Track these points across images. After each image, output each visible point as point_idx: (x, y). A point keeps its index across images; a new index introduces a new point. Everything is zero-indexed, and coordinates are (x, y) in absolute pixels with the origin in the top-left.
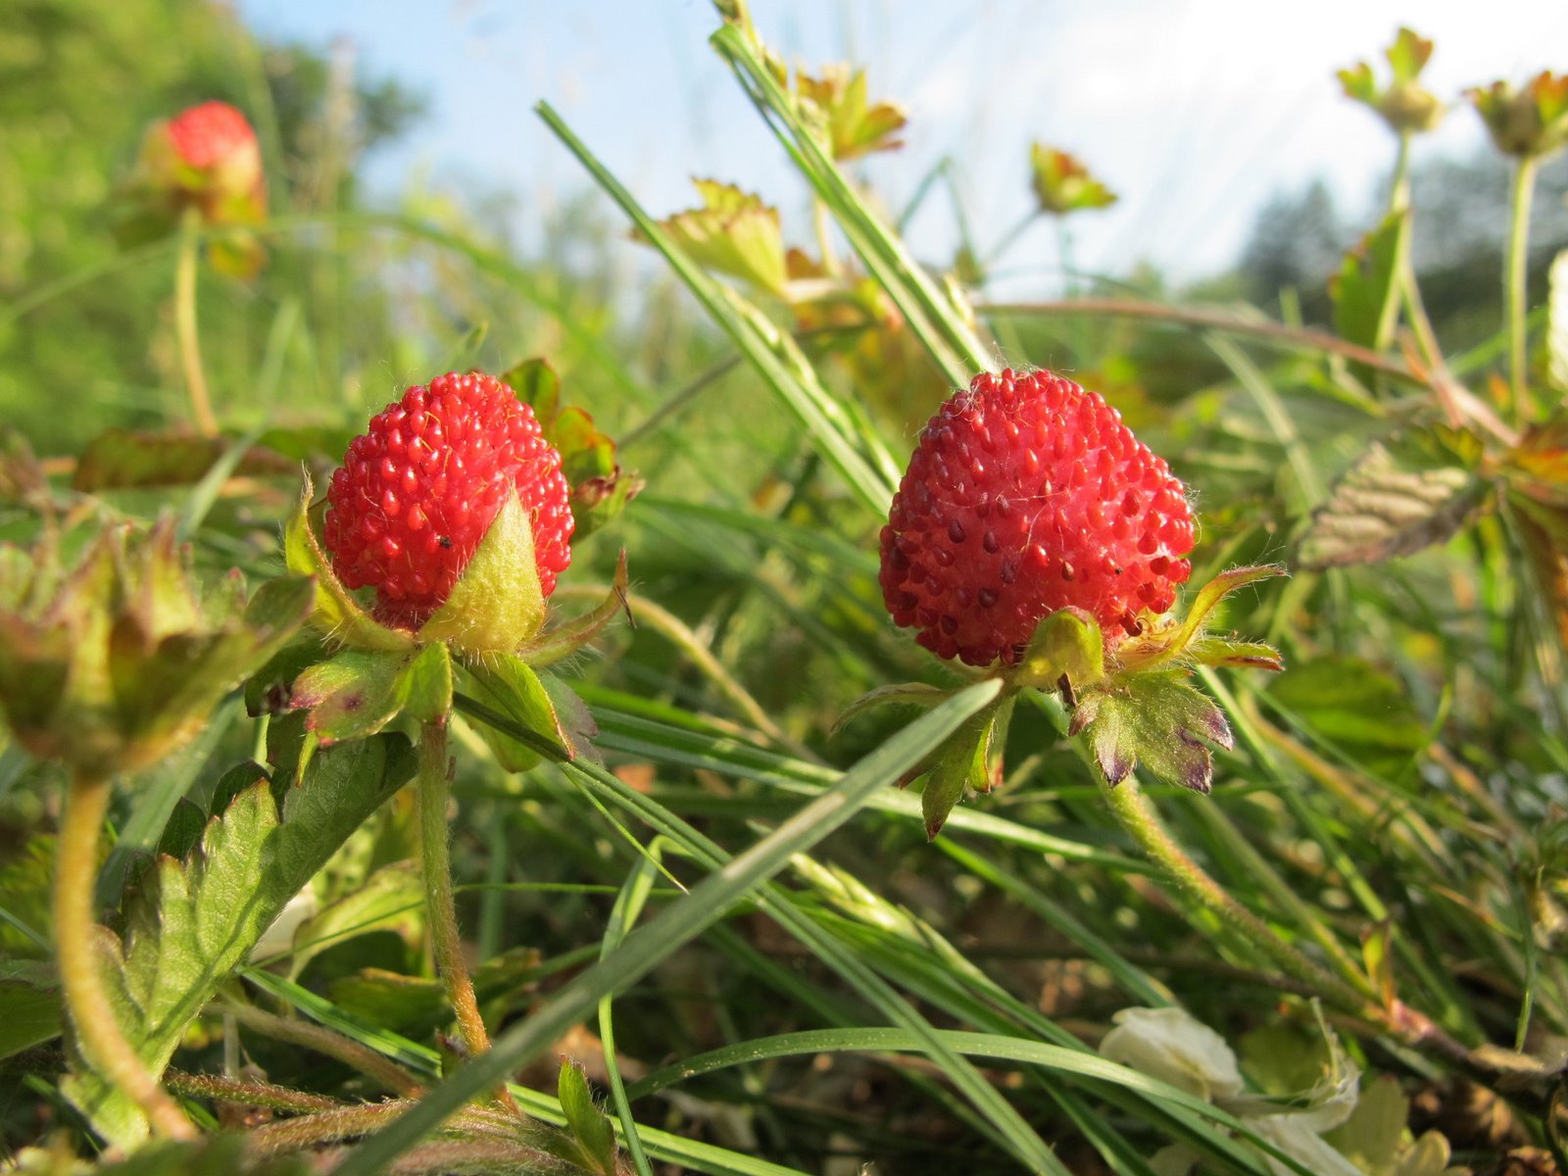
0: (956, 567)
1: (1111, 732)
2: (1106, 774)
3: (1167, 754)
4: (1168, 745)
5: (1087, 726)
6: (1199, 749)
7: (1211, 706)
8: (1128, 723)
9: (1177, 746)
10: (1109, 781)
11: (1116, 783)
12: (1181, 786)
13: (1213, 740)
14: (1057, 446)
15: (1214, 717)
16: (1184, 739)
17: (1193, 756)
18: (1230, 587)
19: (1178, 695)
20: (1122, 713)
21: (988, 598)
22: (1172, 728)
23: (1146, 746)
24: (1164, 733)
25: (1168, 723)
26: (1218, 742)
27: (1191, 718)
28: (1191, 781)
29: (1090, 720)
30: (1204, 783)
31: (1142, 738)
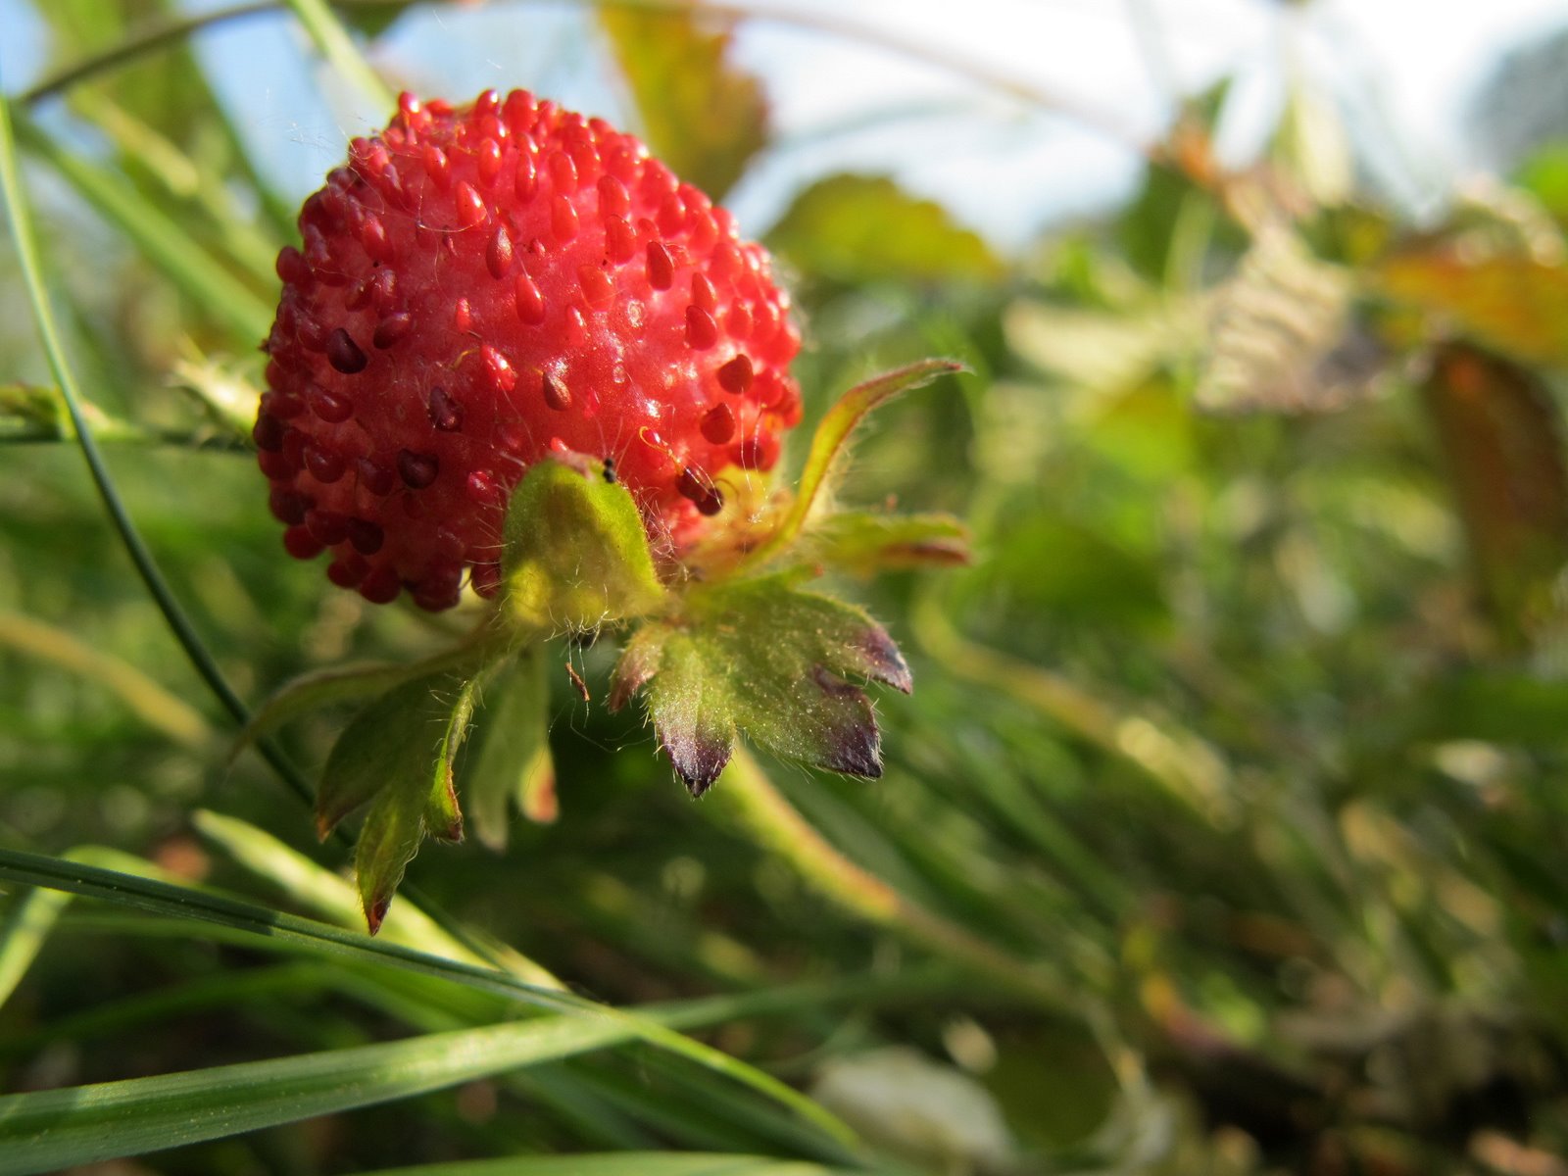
0: (358, 420)
1: (688, 693)
2: (681, 770)
3: (795, 716)
4: (795, 701)
5: (642, 687)
6: (852, 699)
7: (862, 621)
8: (717, 671)
9: (813, 702)
10: (690, 782)
11: (703, 785)
12: (825, 771)
13: (876, 678)
14: (520, 181)
15: (873, 638)
16: (823, 685)
17: (841, 710)
18: (871, 403)
19: (802, 610)
20: (706, 655)
21: (420, 469)
22: (799, 670)
23: (755, 708)
24: (785, 681)
25: (791, 662)
26: (884, 681)
27: (832, 649)
28: (845, 760)
29: (646, 675)
30: (869, 759)
31: (744, 693)
